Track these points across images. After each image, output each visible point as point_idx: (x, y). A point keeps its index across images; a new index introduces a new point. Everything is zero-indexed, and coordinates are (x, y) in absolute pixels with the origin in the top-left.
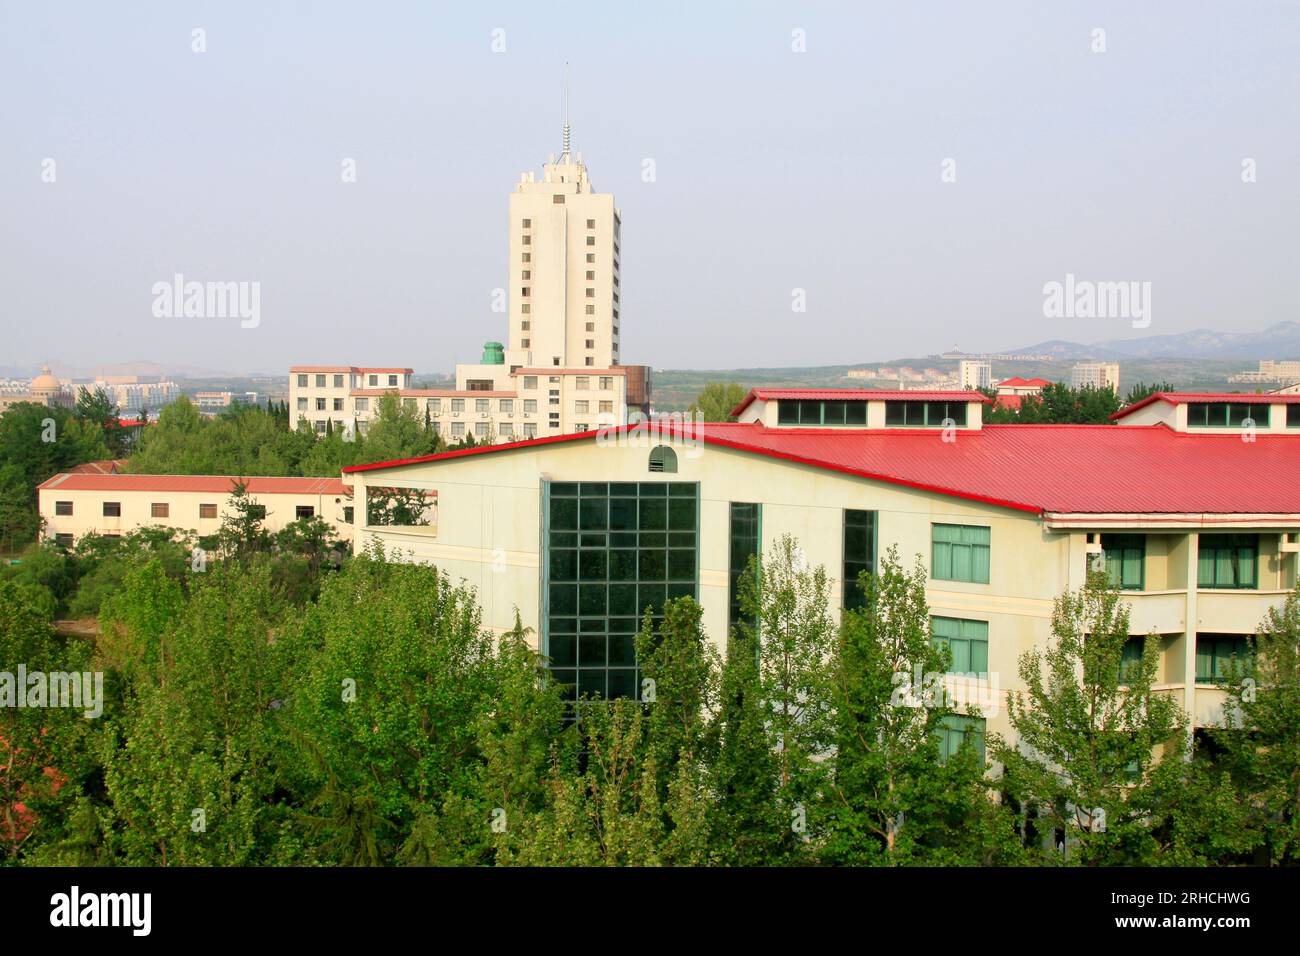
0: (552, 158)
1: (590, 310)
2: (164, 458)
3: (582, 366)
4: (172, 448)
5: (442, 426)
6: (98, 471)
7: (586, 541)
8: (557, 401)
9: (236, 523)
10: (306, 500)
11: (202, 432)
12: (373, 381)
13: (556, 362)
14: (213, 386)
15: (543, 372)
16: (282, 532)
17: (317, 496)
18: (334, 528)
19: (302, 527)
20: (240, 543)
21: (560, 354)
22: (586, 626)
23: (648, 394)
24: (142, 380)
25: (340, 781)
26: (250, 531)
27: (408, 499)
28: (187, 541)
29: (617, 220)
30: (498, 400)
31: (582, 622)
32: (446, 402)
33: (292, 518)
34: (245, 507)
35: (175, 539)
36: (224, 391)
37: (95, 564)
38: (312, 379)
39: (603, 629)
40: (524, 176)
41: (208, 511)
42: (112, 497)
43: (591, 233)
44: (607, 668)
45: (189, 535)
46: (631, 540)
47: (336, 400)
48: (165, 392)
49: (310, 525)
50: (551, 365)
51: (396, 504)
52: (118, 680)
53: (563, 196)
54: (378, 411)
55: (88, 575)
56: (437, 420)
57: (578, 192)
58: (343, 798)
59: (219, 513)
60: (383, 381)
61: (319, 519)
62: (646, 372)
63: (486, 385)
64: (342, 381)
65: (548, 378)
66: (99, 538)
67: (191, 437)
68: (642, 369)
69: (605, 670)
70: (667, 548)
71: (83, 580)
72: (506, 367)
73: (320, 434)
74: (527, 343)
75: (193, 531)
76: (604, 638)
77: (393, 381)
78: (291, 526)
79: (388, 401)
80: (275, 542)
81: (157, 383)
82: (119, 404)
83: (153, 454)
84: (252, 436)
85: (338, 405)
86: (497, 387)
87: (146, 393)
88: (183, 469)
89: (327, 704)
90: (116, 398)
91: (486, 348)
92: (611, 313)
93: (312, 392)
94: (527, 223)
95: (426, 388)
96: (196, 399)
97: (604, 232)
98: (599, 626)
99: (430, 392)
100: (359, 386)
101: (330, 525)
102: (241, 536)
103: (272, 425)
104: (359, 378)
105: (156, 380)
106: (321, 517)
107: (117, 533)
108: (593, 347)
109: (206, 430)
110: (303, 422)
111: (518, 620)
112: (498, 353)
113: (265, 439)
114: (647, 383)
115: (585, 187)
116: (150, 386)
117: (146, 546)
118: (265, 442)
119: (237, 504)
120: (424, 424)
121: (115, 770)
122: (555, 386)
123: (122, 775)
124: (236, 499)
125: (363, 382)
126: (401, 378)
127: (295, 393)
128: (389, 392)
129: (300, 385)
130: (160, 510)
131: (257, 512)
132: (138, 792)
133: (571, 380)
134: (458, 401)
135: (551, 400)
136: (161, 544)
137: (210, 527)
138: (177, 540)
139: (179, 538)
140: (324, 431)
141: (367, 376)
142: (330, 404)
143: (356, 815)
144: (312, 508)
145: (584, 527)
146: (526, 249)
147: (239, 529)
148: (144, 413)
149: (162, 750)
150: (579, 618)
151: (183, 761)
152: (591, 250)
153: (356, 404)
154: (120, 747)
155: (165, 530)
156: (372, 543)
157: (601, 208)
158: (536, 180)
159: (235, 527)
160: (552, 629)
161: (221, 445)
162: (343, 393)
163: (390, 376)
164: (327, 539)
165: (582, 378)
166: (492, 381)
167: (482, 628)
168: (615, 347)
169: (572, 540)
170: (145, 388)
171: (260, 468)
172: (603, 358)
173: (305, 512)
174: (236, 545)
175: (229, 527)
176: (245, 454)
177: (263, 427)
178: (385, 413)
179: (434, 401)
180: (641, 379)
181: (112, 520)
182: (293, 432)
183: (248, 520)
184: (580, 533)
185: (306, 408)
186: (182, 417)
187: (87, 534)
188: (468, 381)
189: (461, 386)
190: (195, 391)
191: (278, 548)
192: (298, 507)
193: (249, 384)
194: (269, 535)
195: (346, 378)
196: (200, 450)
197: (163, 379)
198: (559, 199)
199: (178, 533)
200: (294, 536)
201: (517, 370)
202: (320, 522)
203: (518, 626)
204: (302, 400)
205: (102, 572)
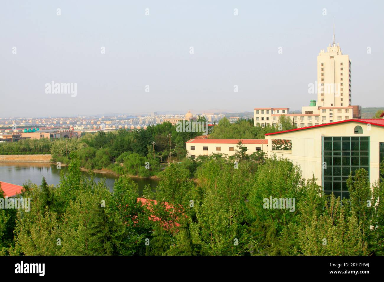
0: (330, 45)
1: (342, 89)
2: (219, 134)
3: (340, 106)
4: (222, 131)
5: (298, 124)
6: (202, 138)
7: (335, 154)
8: (332, 116)
9: (239, 152)
10: (258, 146)
11: (230, 127)
12: (278, 112)
13: (332, 105)
14: (234, 115)
15: (328, 108)
16: (252, 155)
17: (262, 144)
18: (266, 154)
19: (257, 153)
20: (240, 158)
21: (333, 103)
22: (335, 179)
23: (360, 114)
24: (215, 114)
25: (261, 219)
26: (243, 154)
27: (288, 145)
28: (226, 157)
29: (350, 62)
30: (314, 117)
31: (334, 177)
32: (299, 117)
33: (255, 151)
34: (241, 148)
35: (222, 156)
36: (237, 116)
37: (201, 163)
38: (260, 111)
39: (340, 180)
40: (321, 51)
41: (231, 149)
42: (206, 145)
43: (342, 67)
44: (342, 191)
45: (226, 155)
46: (348, 154)
47: (267, 117)
48: (221, 117)
49: (259, 152)
50: (330, 106)
51: (284, 147)
52: (201, 190)
53: (333, 56)
54: (279, 120)
55: (199, 166)
56: (296, 123)
57: (338, 55)
58: (261, 223)
59: (234, 150)
60: (281, 112)
61: (262, 151)
62: (359, 108)
63: (311, 112)
64: (269, 112)
65: (329, 110)
66: (202, 156)
67: (227, 129)
68: (358, 106)
69: (341, 192)
70: (360, 156)
71: (198, 168)
72: (317, 107)
73: (263, 127)
74: (323, 100)
75: (227, 154)
76: (341, 182)
77: (284, 112)
78: (254, 153)
79: (282, 118)
80: (250, 158)
81: (219, 115)
82: (209, 120)
83: (216, 133)
84: (244, 128)
85: (268, 119)
86: (314, 113)
87: (216, 117)
88: (224, 137)
89: (257, 197)
90: (208, 119)
91: (311, 102)
92: (348, 90)
93: (260, 115)
94: (322, 65)
95: (293, 113)
96: (230, 119)
97: (346, 66)
98: (339, 179)
99: (295, 115)
100: (274, 113)
101: (265, 153)
102: (240, 156)
103: (249, 125)
104: (274, 111)
105: (219, 114)
106: (262, 150)
107: (207, 155)
108: (343, 100)
109: (231, 126)
110: (258, 124)
111: (314, 176)
112: (314, 103)
113: (247, 129)
114: (360, 111)
115: (340, 53)
116: (217, 115)
117: (215, 159)
118: (247, 130)
119: (239, 147)
120: (292, 124)
121: (199, 212)
122: (331, 112)
123: (200, 213)
124: (239, 145)
125: (275, 112)
126: (286, 111)
127: (256, 115)
128: (282, 115)
129: (257, 113)
130: (218, 149)
131: (245, 149)
132: (205, 218)
133: (336, 110)
134: (302, 117)
135: (330, 116)
136: (218, 158)
137: (232, 153)
138: (223, 157)
139: (223, 156)
140: (264, 126)
141: (276, 111)
142: (265, 119)
143: (265, 228)
144: (260, 148)
145: (334, 150)
146: (322, 72)
147: (240, 154)
148: (215, 122)
149: (211, 208)
150: (333, 177)
151: (217, 211)
152: (342, 72)
153: (273, 118)
154: (200, 206)
155: (220, 154)
156: (273, 155)
157: (345, 59)
158: (325, 52)
159: (239, 153)
160: (325, 179)
161: (235, 130)
162: (269, 115)
163: (283, 111)
164: (265, 156)
165: (339, 109)
166: (313, 111)
167: (302, 177)
168: (350, 100)
169: (331, 154)
170: (216, 116)
171: (246, 136)
172: (346, 103)
173: (258, 149)
174: (239, 158)
175: (237, 153)
176: (242, 133)
177: (247, 125)
178: (281, 121)
179: (296, 117)
180: (358, 110)
181: (206, 151)
182: (255, 126)
183: (242, 151)
184: (333, 152)
185: (259, 120)
186: (225, 123)
187: (199, 155)
188: (306, 111)
189: (304, 113)
190: (230, 116)
191: (251, 159)
192: (256, 148)
193: (244, 114)
194: (248, 155)
195: (270, 111)
196: (229, 132)
197: (221, 113)
198: (332, 57)
199: (223, 155)
200: (255, 155)
201: (320, 108)
202: (262, 152)
203: (314, 178)
204: (258, 118)
205: (203, 165)
